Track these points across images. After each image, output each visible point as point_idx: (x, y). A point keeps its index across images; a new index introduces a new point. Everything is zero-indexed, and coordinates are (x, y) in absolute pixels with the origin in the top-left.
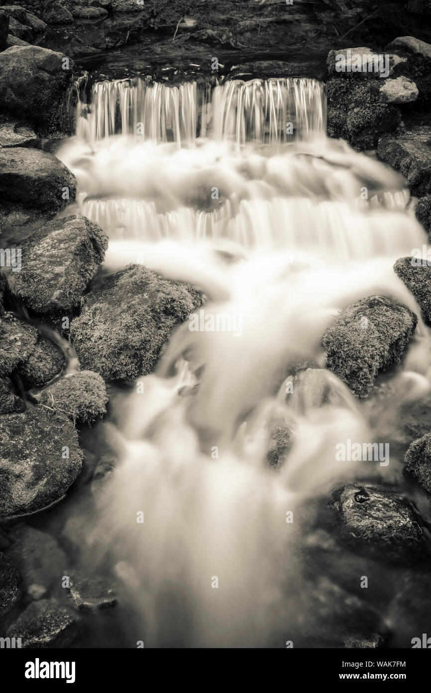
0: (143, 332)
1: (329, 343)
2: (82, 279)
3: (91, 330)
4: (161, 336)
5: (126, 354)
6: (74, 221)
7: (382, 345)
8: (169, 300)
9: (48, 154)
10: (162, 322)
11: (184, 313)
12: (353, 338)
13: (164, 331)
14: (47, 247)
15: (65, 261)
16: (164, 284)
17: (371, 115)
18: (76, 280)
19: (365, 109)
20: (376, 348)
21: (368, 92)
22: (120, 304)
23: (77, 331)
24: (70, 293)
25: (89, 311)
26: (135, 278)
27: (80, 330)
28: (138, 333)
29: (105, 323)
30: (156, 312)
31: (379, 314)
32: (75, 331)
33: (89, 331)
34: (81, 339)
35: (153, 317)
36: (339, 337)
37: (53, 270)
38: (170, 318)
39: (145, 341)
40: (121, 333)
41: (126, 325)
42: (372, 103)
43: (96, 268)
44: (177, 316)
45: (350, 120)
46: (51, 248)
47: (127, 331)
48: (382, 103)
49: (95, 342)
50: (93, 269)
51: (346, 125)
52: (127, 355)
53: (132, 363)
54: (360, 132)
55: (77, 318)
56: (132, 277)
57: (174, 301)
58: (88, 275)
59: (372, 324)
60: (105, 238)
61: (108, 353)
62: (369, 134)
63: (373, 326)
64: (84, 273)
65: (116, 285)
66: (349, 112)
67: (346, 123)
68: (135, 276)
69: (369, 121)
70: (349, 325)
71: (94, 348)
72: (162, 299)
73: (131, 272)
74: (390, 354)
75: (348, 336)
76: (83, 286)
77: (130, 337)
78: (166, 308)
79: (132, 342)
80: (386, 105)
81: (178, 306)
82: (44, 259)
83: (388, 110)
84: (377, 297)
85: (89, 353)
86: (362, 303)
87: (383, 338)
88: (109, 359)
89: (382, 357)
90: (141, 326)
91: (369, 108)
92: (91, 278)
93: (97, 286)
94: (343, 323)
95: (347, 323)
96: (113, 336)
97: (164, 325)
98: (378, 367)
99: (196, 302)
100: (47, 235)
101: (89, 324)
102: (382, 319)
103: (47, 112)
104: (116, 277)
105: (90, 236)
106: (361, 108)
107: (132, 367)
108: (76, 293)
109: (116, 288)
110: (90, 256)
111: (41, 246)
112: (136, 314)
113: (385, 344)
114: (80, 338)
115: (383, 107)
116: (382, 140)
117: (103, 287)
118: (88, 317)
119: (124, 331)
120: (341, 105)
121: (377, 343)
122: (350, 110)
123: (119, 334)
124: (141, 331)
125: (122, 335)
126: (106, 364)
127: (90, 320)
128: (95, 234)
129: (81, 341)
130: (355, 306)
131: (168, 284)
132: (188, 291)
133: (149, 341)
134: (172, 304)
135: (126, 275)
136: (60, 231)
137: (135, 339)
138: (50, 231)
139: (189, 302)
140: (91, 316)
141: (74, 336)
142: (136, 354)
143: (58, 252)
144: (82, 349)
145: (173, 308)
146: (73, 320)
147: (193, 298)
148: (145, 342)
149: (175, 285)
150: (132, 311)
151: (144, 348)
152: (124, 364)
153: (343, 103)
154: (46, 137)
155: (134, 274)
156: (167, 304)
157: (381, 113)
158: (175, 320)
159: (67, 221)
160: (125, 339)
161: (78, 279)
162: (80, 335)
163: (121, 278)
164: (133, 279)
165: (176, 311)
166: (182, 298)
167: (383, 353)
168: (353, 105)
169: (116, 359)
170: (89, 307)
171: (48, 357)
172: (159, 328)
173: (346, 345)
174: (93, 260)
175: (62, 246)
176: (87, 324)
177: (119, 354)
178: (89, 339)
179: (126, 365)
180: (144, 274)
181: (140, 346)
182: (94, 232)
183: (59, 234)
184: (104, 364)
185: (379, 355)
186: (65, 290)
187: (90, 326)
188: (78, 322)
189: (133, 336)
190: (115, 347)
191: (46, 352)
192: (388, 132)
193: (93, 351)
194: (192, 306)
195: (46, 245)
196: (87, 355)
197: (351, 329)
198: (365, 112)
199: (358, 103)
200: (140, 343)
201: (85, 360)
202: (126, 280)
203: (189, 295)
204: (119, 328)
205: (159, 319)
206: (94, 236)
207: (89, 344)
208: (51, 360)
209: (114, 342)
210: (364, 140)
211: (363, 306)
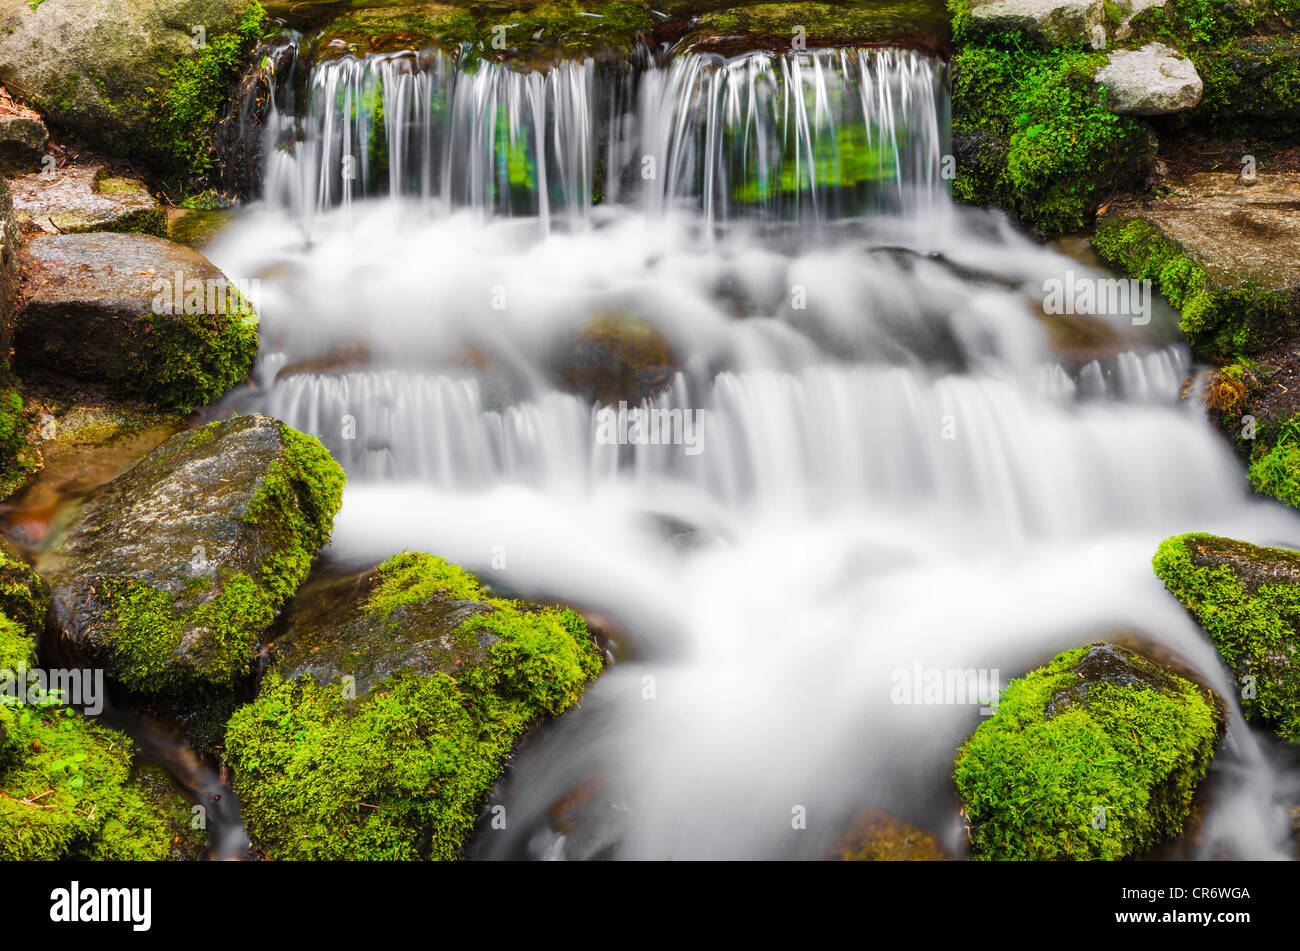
0: (436, 749)
1: (975, 782)
2: (266, 596)
3: (286, 741)
4: (488, 760)
5: (384, 813)
6: (247, 431)
7: (1129, 790)
8: (513, 655)
9: (184, 251)
10: (491, 720)
11: (555, 692)
12: (1043, 769)
13: (495, 746)
14: (170, 504)
15: (219, 545)
16: (499, 610)
17: (1074, 146)
18: (248, 598)
19: (1056, 129)
20: (1110, 798)
21: (1063, 84)
22: (371, 668)
23: (246, 746)
24: (229, 636)
25: (282, 688)
26: (417, 593)
27: (255, 743)
28: (421, 752)
29: (326, 723)
30: (474, 688)
31: (1115, 698)
32: (239, 745)
33: (279, 747)
34: (255, 770)
35: (467, 704)
36: (1003, 765)
37: (183, 569)
38: (514, 707)
39: (442, 775)
40: (374, 751)
41: (388, 727)
42: (1074, 112)
43: (307, 560)
44: (536, 702)
45: (1017, 158)
46: (182, 508)
47: (389, 746)
48: (1103, 112)
49: (298, 777)
50: (298, 565)
51: (1006, 172)
52: (388, 817)
53: (402, 838)
54: (1046, 189)
55: (247, 709)
56: (407, 588)
57: (526, 657)
58: (282, 583)
59: (1096, 725)
60: (335, 478)
61: (333, 808)
62: (1071, 196)
63: (1099, 731)
64: (272, 578)
65: (362, 612)
66: (1014, 138)
67: (1007, 164)
68: (416, 586)
69: (1069, 159)
70: (1029, 729)
71: (293, 796)
72: (493, 651)
73: (409, 573)
74: (1153, 814)
75: (1029, 761)
76: (266, 616)
77: (396, 762)
78: (503, 677)
79: (402, 777)
80: (1116, 119)
81: (537, 673)
82: (161, 539)
83: (1119, 130)
84: (1108, 648)
85: (278, 811)
86: (1066, 667)
87: (1129, 766)
88: (335, 829)
89: (1130, 823)
90: (431, 729)
91: (1068, 126)
92: (291, 592)
93: (307, 613)
94: (1013, 722)
95: (1024, 723)
96: (351, 761)
97: (496, 726)
98: (1120, 854)
99: (589, 659)
100: (170, 472)
101: (281, 724)
102: (1122, 711)
103: (186, 139)
104: (361, 589)
105: (293, 474)
106: (1047, 127)
107: (400, 852)
108: (247, 634)
109: (364, 621)
110: (291, 531)
111: (152, 502)
112: (417, 695)
113: (1135, 785)
114: (252, 765)
115: (1105, 123)
116: (1108, 211)
117: (321, 619)
118: (278, 705)
119: (382, 744)
120: (991, 118)
121: (1114, 783)
122: (1015, 131)
123: (365, 754)
124: (428, 745)
125: (375, 758)
126: (327, 844)
127: (283, 713)
128: (305, 469)
129: (256, 775)
130: (1046, 675)
131: (508, 610)
132: (568, 630)
133: (453, 774)
134: (520, 667)
135: (391, 583)
136: (209, 460)
137: (414, 768)
138: (180, 461)
139: (569, 662)
140: (288, 702)
141: (236, 759)
142: (414, 812)
143: (199, 520)
144: (259, 797)
145: (522, 677)
146: (236, 715)
147: (580, 649)
148: (440, 777)
149: (529, 613)
150: (404, 686)
151: (438, 796)
152: (379, 842)
153: (997, 112)
154: (178, 203)
155: (415, 580)
156: (507, 666)
157: (1101, 138)
158: (527, 714)
159: (228, 432)
160: (384, 770)
161: (254, 595)
162: (254, 758)
163: (376, 591)
164: (409, 596)
165: (531, 685)
166: (548, 648)
167: (1132, 814)
168: (1024, 116)
169: (355, 829)
170: (284, 674)
171: (158, 822)
172: (483, 737)
173: (1022, 789)
174: (298, 542)
175: (212, 501)
176: (276, 723)
177: (365, 812)
178: (280, 769)
179: (383, 846)
180: (443, 582)
181: (426, 789)
182: (304, 463)
183: (205, 469)
184: (320, 844)
185: (1120, 818)
186: (215, 628)
187: (283, 731)
188: (251, 720)
189: (407, 761)
190: (354, 793)
191: (155, 808)
192: (1122, 189)
193: (292, 806)
194: (577, 673)
195: (165, 499)
196: (271, 815)
197: (1036, 740)
198: (1056, 137)
199: (1038, 114)
200: (427, 779)
201: (266, 828)
202: (391, 598)
203: (570, 640)
204: (367, 735)
205: (484, 709)
206: (304, 475)
207: (280, 783)
208: (166, 832)
209: (350, 779)
210: (1057, 210)
211: (1069, 675)
